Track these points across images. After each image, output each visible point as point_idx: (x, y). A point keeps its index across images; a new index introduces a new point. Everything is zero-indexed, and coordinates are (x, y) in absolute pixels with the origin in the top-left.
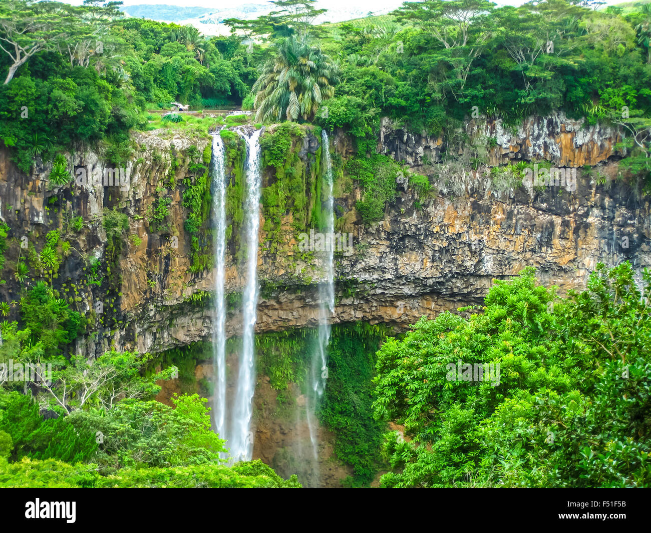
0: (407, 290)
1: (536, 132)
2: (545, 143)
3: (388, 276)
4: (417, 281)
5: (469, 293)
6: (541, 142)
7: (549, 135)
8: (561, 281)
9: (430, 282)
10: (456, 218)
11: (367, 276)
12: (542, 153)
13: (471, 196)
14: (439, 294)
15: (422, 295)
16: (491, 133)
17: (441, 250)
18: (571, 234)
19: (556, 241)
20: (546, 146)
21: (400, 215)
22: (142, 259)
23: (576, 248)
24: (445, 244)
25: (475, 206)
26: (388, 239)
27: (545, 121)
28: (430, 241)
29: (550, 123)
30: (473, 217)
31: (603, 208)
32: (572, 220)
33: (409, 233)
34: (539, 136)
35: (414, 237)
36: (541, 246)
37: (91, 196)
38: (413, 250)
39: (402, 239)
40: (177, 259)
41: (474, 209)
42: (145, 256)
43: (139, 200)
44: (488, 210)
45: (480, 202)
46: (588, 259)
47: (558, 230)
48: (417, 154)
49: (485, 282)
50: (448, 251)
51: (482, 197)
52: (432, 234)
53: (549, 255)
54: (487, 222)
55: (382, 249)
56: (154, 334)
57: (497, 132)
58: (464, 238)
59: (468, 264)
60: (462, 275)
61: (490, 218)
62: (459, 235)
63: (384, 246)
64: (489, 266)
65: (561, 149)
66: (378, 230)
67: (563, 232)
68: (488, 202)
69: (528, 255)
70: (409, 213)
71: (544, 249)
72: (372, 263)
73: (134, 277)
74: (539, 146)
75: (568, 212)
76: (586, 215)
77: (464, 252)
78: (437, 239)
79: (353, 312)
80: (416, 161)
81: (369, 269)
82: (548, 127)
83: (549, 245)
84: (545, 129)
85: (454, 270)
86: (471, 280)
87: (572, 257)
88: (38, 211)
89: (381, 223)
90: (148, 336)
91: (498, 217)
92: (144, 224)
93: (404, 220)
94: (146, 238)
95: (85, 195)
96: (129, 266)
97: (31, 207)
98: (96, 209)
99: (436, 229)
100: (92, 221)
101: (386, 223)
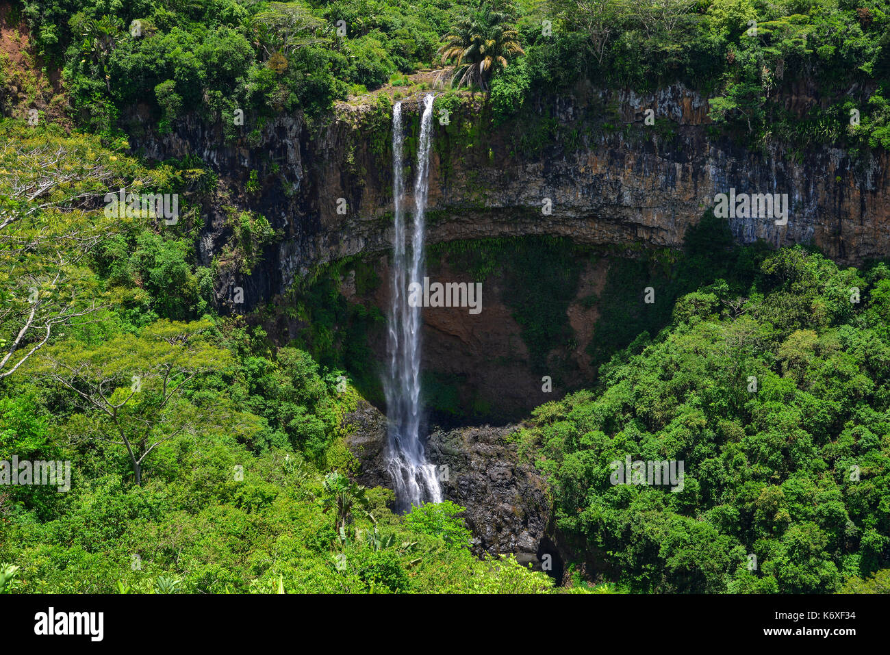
0: (569, 214)
1: (662, 97)
2: (669, 105)
4: (576, 209)
5: (619, 219)
6: (665, 105)
7: (673, 99)
8: (687, 213)
9: (584, 209)
10: (597, 162)
11: (530, 203)
12: (666, 113)
13: (609, 145)
14: (595, 218)
15: (581, 219)
16: (626, 97)
17: (588, 186)
18: (690, 177)
19: (679, 183)
20: (670, 108)
21: (553, 159)
22: (337, 189)
23: (696, 188)
24: (591, 182)
25: (612, 154)
26: (543, 177)
27: (670, 88)
28: (579, 179)
29: (673, 90)
30: (611, 162)
31: (716, 159)
32: (690, 167)
33: (561, 173)
34: (665, 100)
36: (666, 186)
38: (567, 185)
39: (558, 176)
40: (366, 189)
41: (612, 156)
42: (340, 188)
44: (623, 157)
45: (616, 151)
46: (706, 197)
47: (679, 174)
48: (568, 113)
49: (628, 211)
50: (594, 187)
51: (617, 147)
52: (580, 174)
53: (675, 194)
54: (622, 166)
55: (540, 183)
56: (366, 239)
57: (630, 97)
58: (606, 178)
59: (611, 197)
60: (608, 204)
61: (624, 164)
62: (602, 176)
64: (627, 199)
65: (682, 110)
66: (534, 170)
67: (683, 176)
68: (622, 151)
69: (657, 192)
70: (560, 157)
71: (669, 188)
72: (533, 194)
75: (688, 161)
76: (703, 163)
77: (607, 188)
78: (584, 178)
79: (534, 228)
80: (567, 118)
81: (532, 198)
82: (672, 92)
83: (674, 186)
84: (669, 95)
85: (602, 201)
86: (618, 209)
87: (692, 195)
88: (244, 158)
89: (535, 165)
90: (361, 240)
91: (630, 162)
92: (337, 165)
93: (556, 163)
94: (339, 175)
95: (285, 147)
96: (326, 194)
97: (240, 155)
98: (293, 156)
99: (582, 170)
100: (291, 165)
101: (541, 165)
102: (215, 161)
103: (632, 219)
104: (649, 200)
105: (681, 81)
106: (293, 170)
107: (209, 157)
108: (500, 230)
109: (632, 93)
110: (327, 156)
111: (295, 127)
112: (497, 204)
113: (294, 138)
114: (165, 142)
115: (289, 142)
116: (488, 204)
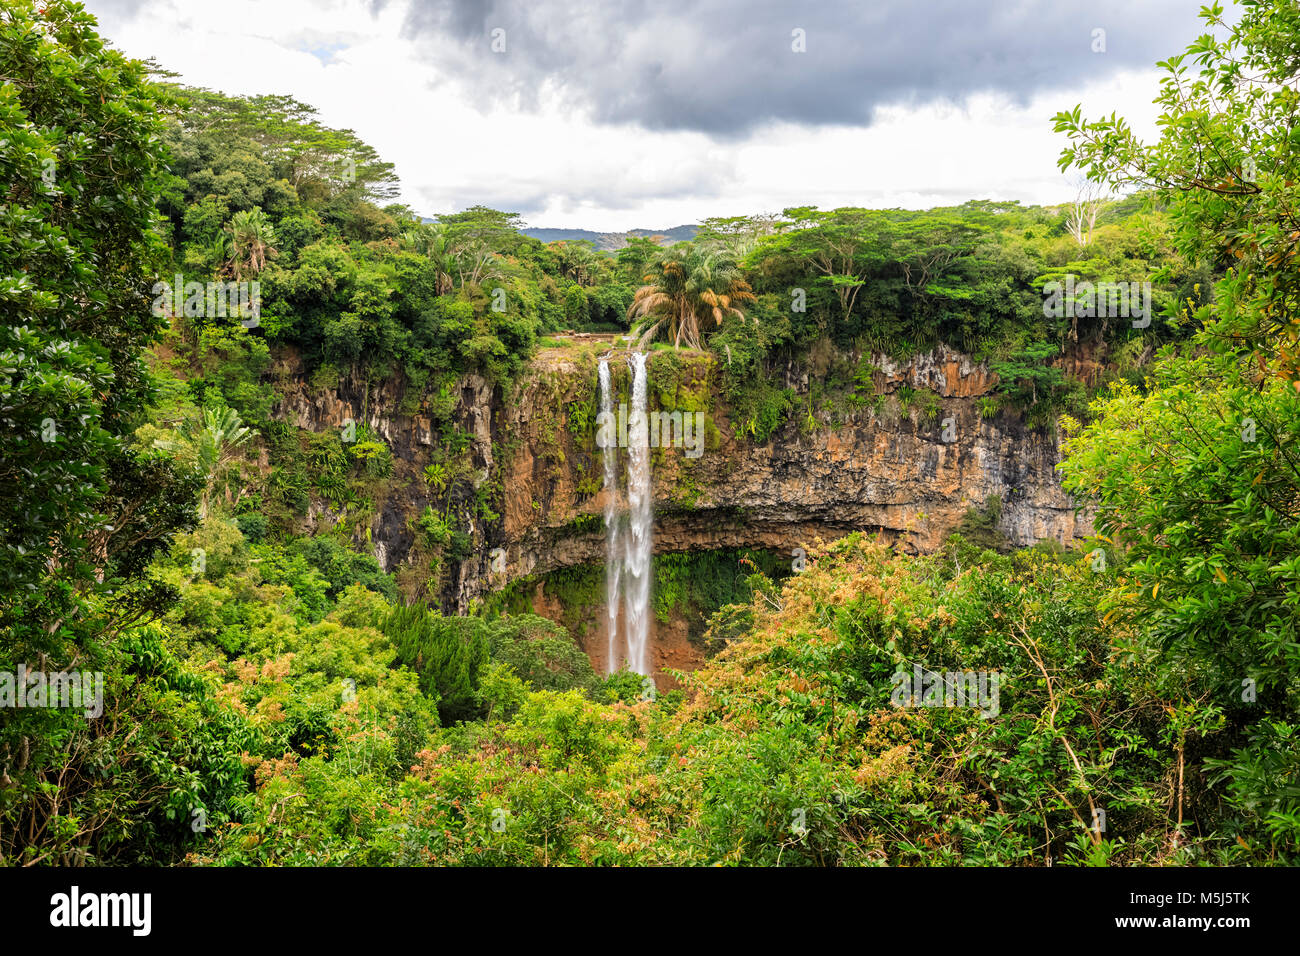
0: (789, 517)
1: (922, 361)
2: (931, 372)
3: (770, 502)
4: (800, 508)
5: (852, 521)
6: (926, 371)
7: (935, 364)
8: (944, 511)
9: (813, 509)
10: (839, 446)
11: (749, 502)
12: (927, 381)
13: (855, 424)
14: (820, 521)
15: (805, 522)
16: (876, 362)
17: (824, 478)
18: (955, 463)
19: (940, 471)
20: (932, 375)
21: (785, 442)
22: (527, 481)
23: (960, 478)
24: (828, 471)
25: (859, 434)
26: (770, 466)
27: (931, 351)
28: (813, 468)
29: (936, 352)
30: (856, 446)
31: (988, 438)
32: (957, 450)
33: (792, 460)
34: (925, 365)
35: (797, 464)
36: (925, 476)
37: (478, 419)
38: (796, 477)
39: (785, 466)
40: (562, 482)
41: (858, 437)
42: (530, 479)
43: (525, 423)
44: (872, 439)
45: (864, 430)
46: (972, 489)
47: (942, 460)
48: (801, 381)
49: (867, 511)
50: (830, 478)
51: (866, 425)
52: (815, 461)
53: (933, 485)
54: (871, 451)
55: (765, 475)
56: (537, 556)
57: (882, 361)
58: (848, 466)
59: (851, 492)
60: (845, 503)
61: (874, 447)
62: (842, 463)
63: (767, 472)
64: (872, 494)
65: (947, 379)
66: (761, 457)
67: (947, 462)
68: (872, 431)
69: (912, 484)
70: (793, 440)
71: (928, 478)
72: (754, 489)
73: (519, 499)
74: (924, 376)
76: (972, 445)
77: (847, 480)
78: (820, 466)
80: (800, 388)
81: (752, 495)
82: (934, 356)
83: (933, 474)
84: (931, 359)
85: (837, 497)
86: (854, 508)
87: (956, 487)
88: (425, 432)
89: (764, 449)
90: (531, 557)
91: (882, 445)
92: (530, 446)
93: (787, 447)
94: (531, 460)
95: (472, 417)
96: (514, 487)
97: (418, 428)
98: (482, 431)
99: (820, 457)
100: (478, 443)
101: (769, 450)
102: (387, 433)
103: (872, 520)
104: (899, 494)
105: (946, 342)
106: (481, 451)
107: (378, 429)
108: (692, 541)
109: (884, 357)
110: (518, 433)
111: (486, 390)
112: (710, 504)
113: (483, 405)
114: (319, 404)
115: (478, 411)
116: (699, 503)
